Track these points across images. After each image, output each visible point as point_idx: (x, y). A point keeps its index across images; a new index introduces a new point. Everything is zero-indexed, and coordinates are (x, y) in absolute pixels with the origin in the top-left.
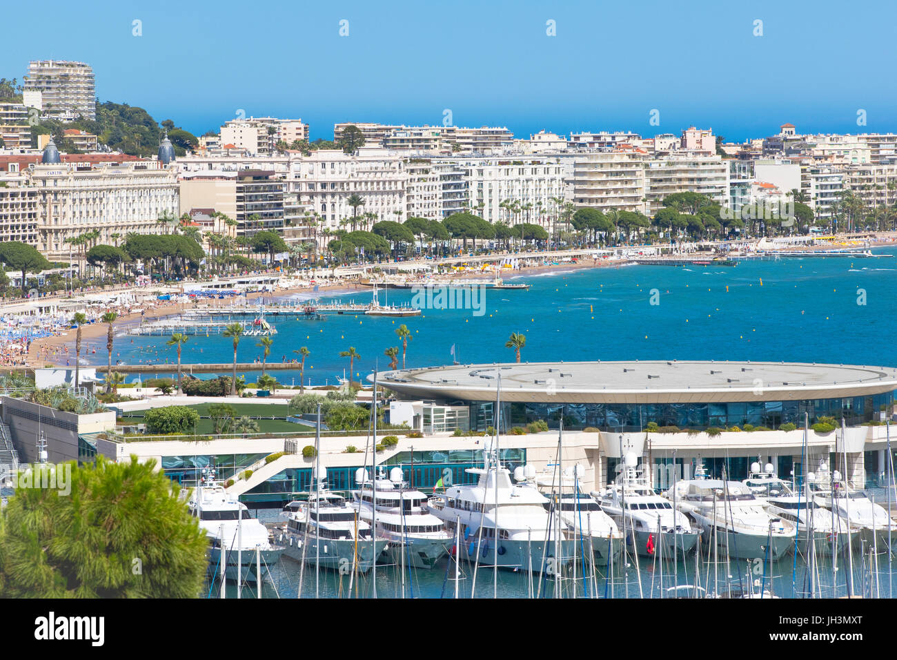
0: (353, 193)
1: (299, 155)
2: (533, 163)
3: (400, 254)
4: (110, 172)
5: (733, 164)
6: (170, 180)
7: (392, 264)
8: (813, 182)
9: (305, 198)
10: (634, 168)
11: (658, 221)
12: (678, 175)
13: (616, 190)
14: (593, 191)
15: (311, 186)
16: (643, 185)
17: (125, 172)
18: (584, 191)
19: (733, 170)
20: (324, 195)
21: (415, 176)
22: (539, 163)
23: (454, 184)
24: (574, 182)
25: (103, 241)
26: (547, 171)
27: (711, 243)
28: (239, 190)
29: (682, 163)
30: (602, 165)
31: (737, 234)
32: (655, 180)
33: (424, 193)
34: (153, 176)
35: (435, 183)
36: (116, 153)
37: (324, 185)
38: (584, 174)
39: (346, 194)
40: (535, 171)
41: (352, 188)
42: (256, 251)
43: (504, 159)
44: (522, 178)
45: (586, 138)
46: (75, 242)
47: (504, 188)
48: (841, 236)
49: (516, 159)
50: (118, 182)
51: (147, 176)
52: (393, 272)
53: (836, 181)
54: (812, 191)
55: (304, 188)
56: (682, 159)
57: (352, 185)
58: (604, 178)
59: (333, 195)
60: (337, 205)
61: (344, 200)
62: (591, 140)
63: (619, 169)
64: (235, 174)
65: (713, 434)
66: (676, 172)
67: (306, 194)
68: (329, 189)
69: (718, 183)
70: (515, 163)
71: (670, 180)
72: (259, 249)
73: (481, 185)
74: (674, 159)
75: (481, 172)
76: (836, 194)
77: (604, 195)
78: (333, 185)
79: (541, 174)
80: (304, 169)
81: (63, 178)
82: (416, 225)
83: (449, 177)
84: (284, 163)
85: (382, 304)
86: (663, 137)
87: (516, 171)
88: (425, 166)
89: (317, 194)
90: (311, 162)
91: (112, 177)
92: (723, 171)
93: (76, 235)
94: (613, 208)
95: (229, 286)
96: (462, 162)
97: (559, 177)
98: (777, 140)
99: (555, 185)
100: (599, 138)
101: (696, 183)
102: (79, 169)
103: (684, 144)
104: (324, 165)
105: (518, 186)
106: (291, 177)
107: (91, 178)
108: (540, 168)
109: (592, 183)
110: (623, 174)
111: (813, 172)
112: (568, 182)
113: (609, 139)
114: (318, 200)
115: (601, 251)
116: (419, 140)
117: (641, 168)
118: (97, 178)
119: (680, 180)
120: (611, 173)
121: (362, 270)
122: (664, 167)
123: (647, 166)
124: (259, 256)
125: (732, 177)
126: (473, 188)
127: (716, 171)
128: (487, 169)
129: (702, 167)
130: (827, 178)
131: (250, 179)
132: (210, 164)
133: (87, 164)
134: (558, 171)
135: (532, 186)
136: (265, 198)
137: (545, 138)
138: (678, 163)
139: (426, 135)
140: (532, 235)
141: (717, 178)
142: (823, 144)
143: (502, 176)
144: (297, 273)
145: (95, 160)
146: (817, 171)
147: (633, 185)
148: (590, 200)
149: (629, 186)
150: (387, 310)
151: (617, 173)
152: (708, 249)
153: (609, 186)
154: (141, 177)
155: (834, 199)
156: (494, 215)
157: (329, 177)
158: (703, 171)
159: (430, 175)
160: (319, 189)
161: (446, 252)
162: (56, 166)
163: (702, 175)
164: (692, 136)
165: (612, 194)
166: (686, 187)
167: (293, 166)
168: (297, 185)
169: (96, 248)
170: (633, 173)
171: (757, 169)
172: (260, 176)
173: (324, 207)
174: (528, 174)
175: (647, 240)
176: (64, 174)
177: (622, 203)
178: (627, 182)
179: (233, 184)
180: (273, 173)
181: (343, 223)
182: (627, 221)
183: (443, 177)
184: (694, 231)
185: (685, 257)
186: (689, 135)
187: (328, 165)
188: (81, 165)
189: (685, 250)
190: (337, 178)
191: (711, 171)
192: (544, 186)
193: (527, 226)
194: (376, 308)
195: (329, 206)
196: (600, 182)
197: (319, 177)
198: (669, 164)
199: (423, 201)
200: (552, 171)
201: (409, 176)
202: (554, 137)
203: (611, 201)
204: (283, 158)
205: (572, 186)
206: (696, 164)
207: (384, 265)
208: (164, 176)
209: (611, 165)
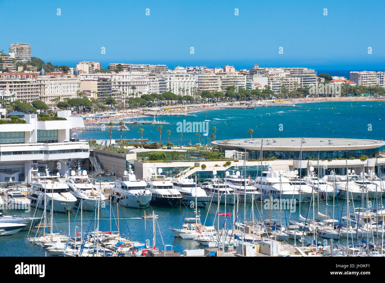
0: (132, 85)
1: (115, 73)
2: (186, 76)
3: (150, 105)
4: (60, 78)
5: (247, 77)
6: (78, 81)
7: (147, 108)
8: (271, 83)
9: (117, 87)
10: (217, 78)
11: (227, 95)
12: (230, 80)
13: (211, 85)
14: (204, 85)
15: (119, 83)
16: (220, 83)
17: (65, 78)
18: (202, 85)
19: (247, 79)
20: (123, 86)
21: (151, 80)
22: (188, 76)
23: (163, 83)
24: (198, 82)
25: (61, 100)
26: (190, 79)
27: (243, 102)
28: (98, 84)
29: (231, 76)
30: (207, 77)
31: (251, 99)
32: (223, 82)
33: (154, 85)
34: (73, 80)
35: (157, 82)
36: (61, 72)
37: (123, 83)
38: (202, 80)
39: (130, 86)
40: (187, 79)
41: (132, 84)
42: (106, 104)
43: (177, 75)
44: (183, 81)
45: (191, 68)
46: (53, 100)
47: (178, 84)
48: (282, 100)
49: (181, 75)
50: (63, 81)
51: (71, 80)
52: (149, 110)
53: (278, 83)
54: (271, 86)
55: (117, 84)
56: (231, 75)
57: (132, 83)
58: (208, 81)
59: (126, 86)
60: (127, 89)
61: (130, 88)
62: (193, 69)
63: (212, 78)
64: (97, 79)
65: (329, 161)
66: (229, 79)
67: (118, 86)
68: (125, 84)
69: (242, 83)
70: (181, 76)
71: (228, 82)
72: (108, 103)
73: (170, 83)
74: (229, 75)
75: (170, 79)
76: (279, 87)
77: (208, 87)
78: (126, 83)
79: (188, 80)
80: (117, 78)
81: (47, 80)
82: (154, 96)
83: (161, 80)
84: (110, 76)
85: (157, 121)
86: (217, 68)
87: (181, 79)
88: (154, 77)
89: (121, 86)
90: (119, 75)
91: (61, 80)
92: (244, 79)
93: (53, 98)
94: (213, 91)
95: (102, 115)
96: (164, 76)
97: (194, 80)
98: (254, 69)
99: (193, 83)
100: (195, 68)
101: (236, 83)
102: (51, 77)
103: (225, 71)
104: (123, 77)
105: (182, 84)
106: (113, 80)
107: (54, 80)
108: (189, 78)
109: (204, 83)
110: (214, 80)
111: (271, 79)
112: (196, 82)
113: (199, 69)
114: (121, 88)
115: (211, 104)
116: (140, 69)
117: (219, 78)
118: (57, 80)
119: (231, 82)
120: (210, 80)
121: (140, 110)
122: (226, 78)
123: (221, 77)
124: (107, 106)
125: (247, 81)
126: (168, 84)
127: (242, 79)
128: (172, 78)
129: (238, 78)
130: (275, 82)
131: (102, 81)
132: (87, 76)
133: (53, 76)
134: (194, 78)
135: (186, 83)
136: (106, 87)
137: (180, 68)
138: (230, 77)
139: (142, 67)
140: (189, 99)
141: (242, 81)
142: (271, 71)
143: (177, 80)
144: (121, 111)
145: (55, 74)
146: (272, 79)
147: (217, 83)
148: (204, 88)
149: (215, 84)
150: (158, 122)
151: (212, 80)
152: (243, 104)
153: (210, 84)
154: (69, 80)
155: (278, 88)
156: (176, 92)
157: (125, 80)
158: (238, 79)
159: (155, 80)
160: (122, 84)
161: (164, 104)
162: (44, 76)
163: (238, 80)
164: (227, 68)
165: (210, 86)
166: (233, 84)
167: (113, 77)
168: (115, 83)
169: (60, 103)
170: (217, 79)
171: (254, 78)
172: (105, 80)
173: (123, 90)
174: (185, 79)
175: (222, 100)
176: (47, 79)
177: (214, 89)
178: (215, 82)
179: (97, 82)
180: (108, 79)
181: (130, 95)
182: (217, 95)
183: (159, 81)
184: (238, 98)
185: (237, 106)
186: (226, 68)
187: (125, 77)
188: (52, 76)
189: (236, 104)
190: (127, 80)
191: (240, 79)
192: (190, 83)
193: (187, 96)
194: (155, 122)
195: (125, 90)
196: (207, 82)
197: (122, 80)
198: (227, 77)
199: (153, 88)
200: (192, 79)
201: (149, 80)
202: (183, 68)
203: (211, 89)
204: (109, 74)
205: (197, 84)
206: (236, 77)
207: (145, 109)
208: (76, 80)
209: (210, 77)
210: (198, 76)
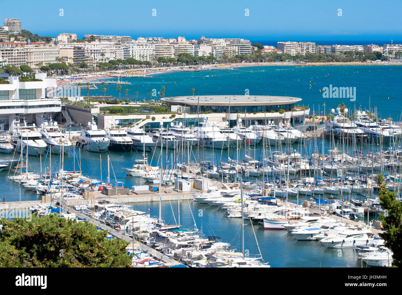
0: (102, 53)
1: (88, 43)
2: (146, 45)
3: (116, 68)
4: (43, 47)
5: (195, 46)
6: (57, 49)
7: (114, 71)
8: (214, 51)
9: (90, 54)
10: (170, 47)
11: (178, 61)
12: (181, 49)
13: (166, 52)
14: (160, 53)
15: (91, 51)
16: (173, 51)
17: (47, 47)
18: (158, 52)
19: (195, 47)
20: (94, 53)
21: (117, 48)
22: (147, 45)
23: (126, 50)
24: (156, 50)
25: (44, 65)
26: (149, 47)
27: (192, 66)
28: (74, 52)
29: (182, 46)
30: (163, 46)
31: (198, 64)
32: (176, 50)
33: (119, 53)
34: (53, 48)
35: (122, 50)
36: (44, 42)
37: (94, 51)
38: (158, 48)
39: (100, 53)
40: (146, 47)
41: (102, 52)
42: (80, 68)
43: (138, 44)
44: (143, 49)
46: (37, 65)
47: (139, 52)
48: (223, 64)
49: (141, 44)
50: (45, 50)
51: (52, 48)
52: (115, 73)
53: (220, 51)
54: (214, 53)
55: (89, 51)
56: (182, 44)
57: (102, 51)
58: (163, 49)
59: (97, 53)
60: (98, 56)
61: (100, 54)
62: (152, 39)
63: (167, 47)
64: (73, 48)
65: (254, 114)
66: (180, 48)
67: (90, 53)
68: (96, 52)
69: (191, 51)
70: (141, 45)
71: (179, 50)
72: (82, 67)
73: (133, 51)
74: (180, 44)
75: (133, 47)
76: (221, 54)
77: (163, 54)
78: (97, 50)
79: (148, 48)
80: (89, 46)
81: (32, 49)
82: (120, 61)
83: (125, 49)
84: (84, 45)
85: (120, 81)
86: (172, 39)
87: (142, 47)
88: (119, 46)
89: (93, 53)
90: (91, 45)
91: (43, 48)
92: (192, 48)
93: (37, 63)
95: (76, 76)
96: (128, 45)
97: (152, 49)
98: (201, 40)
99: (151, 51)
100: (154, 39)
101: (186, 51)
102: (36, 46)
103: (177, 41)
104: (94, 45)
105: (142, 51)
106: (86, 49)
107: (38, 48)
108: (147, 47)
109: (160, 50)
110: (168, 48)
111: (214, 48)
112: (154, 50)
113: (156, 39)
114: (93, 54)
115: (166, 68)
116: (109, 39)
117: (172, 47)
118: (40, 48)
119: (182, 50)
120: (165, 48)
121: (108, 73)
122: (178, 47)
123: (174, 46)
124: (81, 69)
125: (195, 49)
126: (131, 52)
127: (191, 48)
128: (134, 47)
129: (187, 47)
130: (218, 50)
131: (77, 49)
132: (65, 45)
133: (38, 45)
134: (152, 47)
135: (145, 51)
136: (80, 54)
137: (141, 39)
138: (181, 46)
139: (111, 38)
140: (148, 64)
141: (191, 49)
142: (215, 41)
143: (139, 49)
144: (92, 73)
145: (39, 44)
146: (215, 48)
147: (170, 51)
148: (160, 55)
149: (169, 51)
150: (122, 83)
151: (166, 48)
152: (191, 67)
153: (165, 51)
154: (50, 48)
155: (220, 55)
156: (137, 58)
157: (96, 49)
158: (188, 48)
159: (121, 48)
160: (93, 52)
161: (127, 68)
162: (30, 45)
163: (188, 49)
164: (180, 39)
165: (165, 53)
166: (183, 52)
167: (86, 46)
168: (87, 50)
169: (42, 67)
170: (170, 48)
171: (200, 47)
172: (79, 48)
173: (94, 56)
174: (144, 48)
175: (175, 65)
176: (32, 48)
177: (168, 56)
178: (169, 50)
179: (73, 50)
180: (82, 47)
181: (100, 60)
182: (171, 60)
183: (124, 49)
184: (187, 63)
185: (186, 70)
186: (179, 39)
187: (96, 45)
188: (36, 45)
189: (186, 68)
190: (98, 49)
191: (189, 48)
192: (148, 51)
193: (146, 61)
194: (119, 82)
195: (96, 56)
196: (162, 50)
197: (93, 48)
198: (179, 46)
199: (119, 55)
200: (150, 47)
201: (115, 48)
202: (144, 39)
203: (165, 55)
204: (83, 43)
205: (155, 51)
206: (186, 46)
207: (112, 71)
208: (56, 48)
209: (165, 46)
210: (155, 45)
